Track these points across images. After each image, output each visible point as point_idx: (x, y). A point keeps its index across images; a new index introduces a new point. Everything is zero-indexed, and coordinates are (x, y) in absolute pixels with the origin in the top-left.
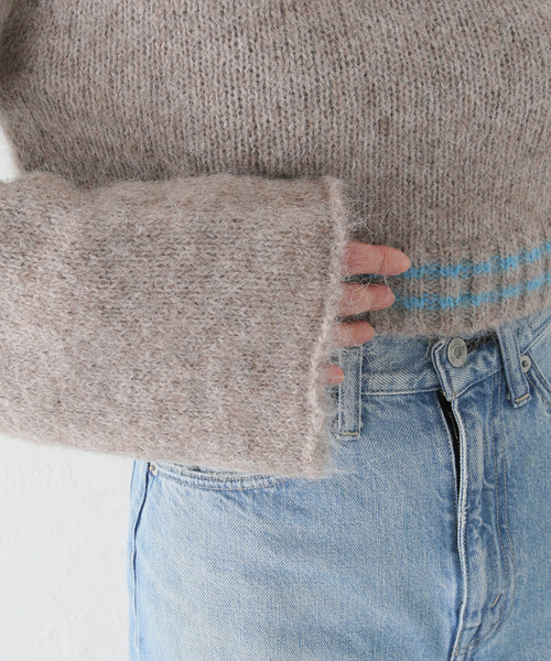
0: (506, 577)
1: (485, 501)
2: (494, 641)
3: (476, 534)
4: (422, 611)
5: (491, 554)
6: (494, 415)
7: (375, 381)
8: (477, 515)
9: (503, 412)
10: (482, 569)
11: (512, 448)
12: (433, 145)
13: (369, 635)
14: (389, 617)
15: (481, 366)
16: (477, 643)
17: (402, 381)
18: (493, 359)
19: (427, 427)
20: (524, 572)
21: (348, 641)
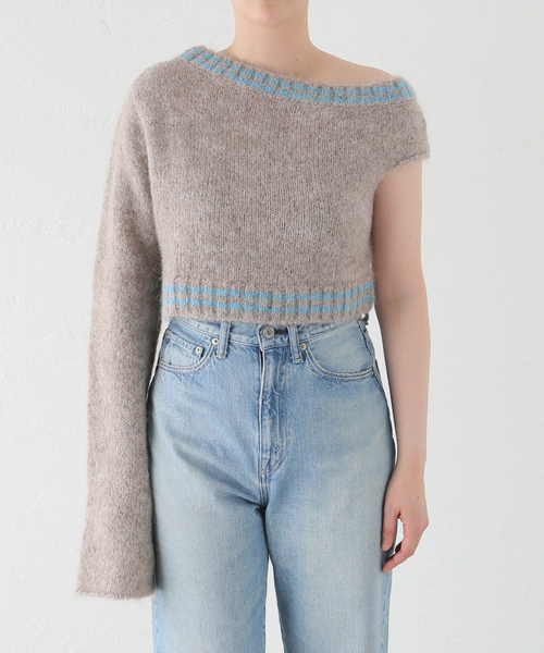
0: (281, 437)
1: (273, 400)
2: (278, 471)
3: (266, 411)
4: (245, 445)
5: (273, 424)
6: (284, 364)
7: (234, 336)
8: (266, 403)
9: (288, 364)
10: (268, 428)
11: (290, 380)
12: (258, 241)
13: (225, 451)
14: (231, 443)
15: (278, 341)
16: (270, 470)
17: (244, 338)
18: (286, 340)
19: (253, 361)
20: (291, 438)
21: (215, 450)
